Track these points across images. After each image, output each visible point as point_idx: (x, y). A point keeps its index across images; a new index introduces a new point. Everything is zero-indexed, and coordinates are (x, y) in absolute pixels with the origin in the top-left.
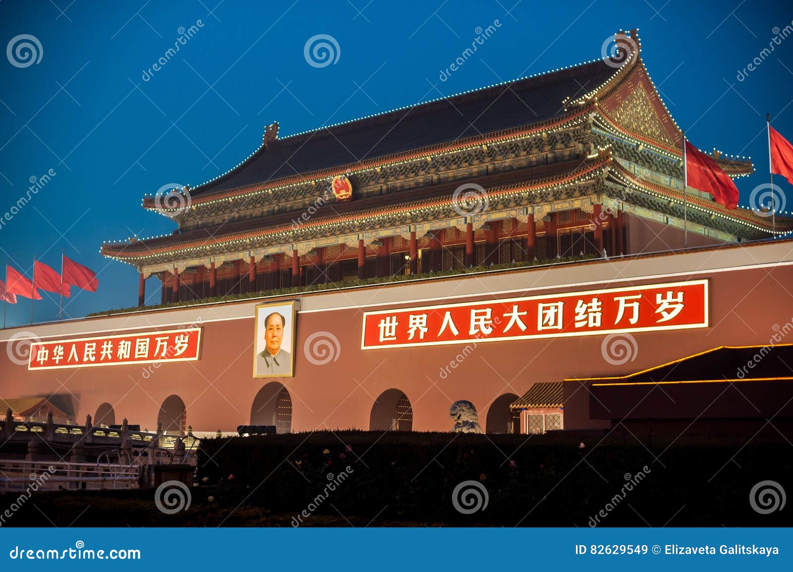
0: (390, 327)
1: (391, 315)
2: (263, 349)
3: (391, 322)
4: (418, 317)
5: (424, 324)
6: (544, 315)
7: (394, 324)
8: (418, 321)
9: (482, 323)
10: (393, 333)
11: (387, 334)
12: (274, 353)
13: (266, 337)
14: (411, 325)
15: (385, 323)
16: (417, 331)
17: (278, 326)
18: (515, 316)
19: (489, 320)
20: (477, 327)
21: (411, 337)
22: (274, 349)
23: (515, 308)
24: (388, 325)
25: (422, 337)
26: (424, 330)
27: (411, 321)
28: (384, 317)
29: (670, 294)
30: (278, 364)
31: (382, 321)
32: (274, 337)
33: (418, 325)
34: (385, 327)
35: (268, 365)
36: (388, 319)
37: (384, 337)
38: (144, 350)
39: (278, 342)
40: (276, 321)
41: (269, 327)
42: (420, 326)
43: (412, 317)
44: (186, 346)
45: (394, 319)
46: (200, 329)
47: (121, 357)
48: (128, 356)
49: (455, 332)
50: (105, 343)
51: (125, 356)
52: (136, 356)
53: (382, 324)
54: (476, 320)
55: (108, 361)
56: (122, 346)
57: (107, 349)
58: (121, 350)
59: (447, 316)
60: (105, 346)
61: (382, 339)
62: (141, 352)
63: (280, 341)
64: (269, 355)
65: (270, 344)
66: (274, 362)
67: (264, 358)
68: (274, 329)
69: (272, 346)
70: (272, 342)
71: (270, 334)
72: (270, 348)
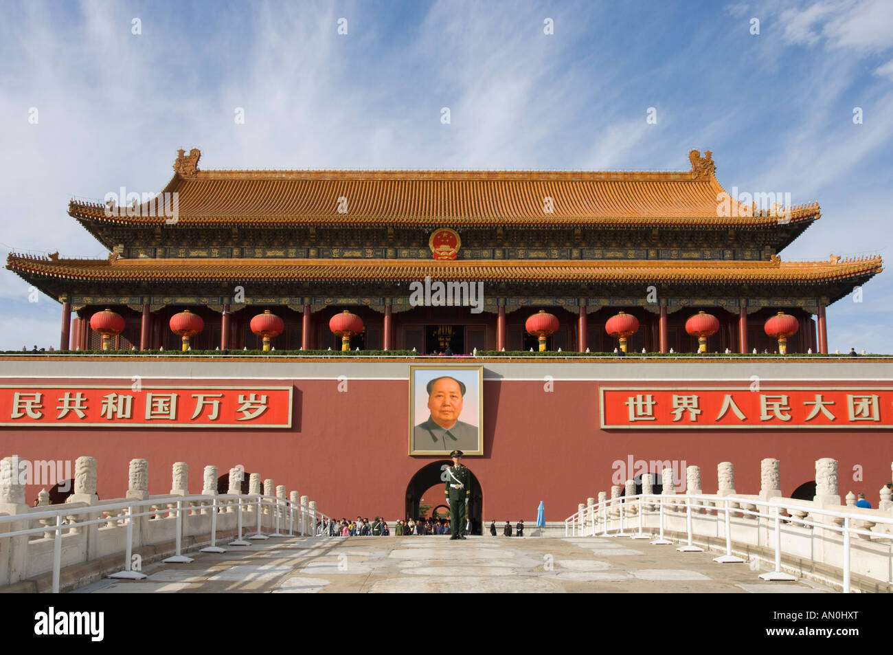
0: (644, 406)
1: (644, 393)
2: (426, 419)
3: (644, 400)
4: (685, 398)
5: (695, 405)
6: (856, 406)
7: (649, 403)
8: (685, 401)
9: (776, 409)
10: (649, 412)
11: (640, 412)
12: (447, 426)
13: (430, 405)
14: (675, 405)
15: (635, 400)
16: (685, 411)
17: (453, 392)
18: (818, 404)
19: (785, 406)
20: (770, 412)
21: (676, 419)
22: (447, 420)
23: (818, 397)
24: (640, 403)
25: (693, 418)
26: (694, 413)
27: (675, 401)
28: (634, 393)
30: (455, 439)
31: (631, 399)
32: (445, 406)
33: (685, 405)
34: (635, 405)
35: (435, 439)
36: (639, 396)
37: (635, 416)
38: (166, 409)
39: (453, 412)
40: (448, 388)
41: (434, 393)
42: (689, 407)
43: (675, 397)
44: (262, 408)
45: (649, 397)
46: (291, 389)
47: (109, 416)
48: (128, 415)
49: (741, 417)
50: (67, 395)
51: (120, 415)
52: (148, 416)
53: (631, 402)
54: (768, 406)
55: (77, 419)
56: (111, 401)
57: (71, 403)
58: (109, 407)
59: (728, 398)
60: (66, 398)
61: (632, 418)
62: (160, 411)
63: (456, 411)
64: (438, 427)
65: (437, 414)
66: (446, 436)
67: (427, 432)
68: (445, 396)
69: (444, 417)
70: (442, 412)
71: (438, 403)
72: (439, 419)
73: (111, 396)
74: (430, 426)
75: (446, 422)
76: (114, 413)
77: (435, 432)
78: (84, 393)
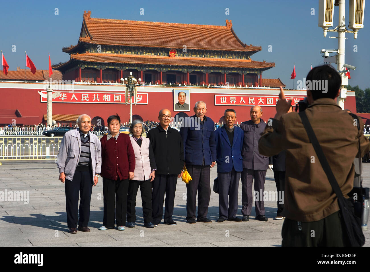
0: (224, 100)
1: (224, 96)
2: (178, 102)
3: (224, 98)
4: (233, 98)
5: (235, 100)
6: (268, 101)
7: (225, 99)
8: (233, 99)
9: (252, 101)
10: (225, 101)
11: (223, 101)
13: (179, 99)
16: (233, 101)
18: (261, 100)
19: (254, 100)
20: (251, 102)
21: (231, 103)
23: (261, 98)
24: (223, 99)
25: (235, 103)
26: (235, 101)
27: (231, 99)
28: (222, 97)
29: (297, 99)
30: (184, 107)
31: (222, 98)
32: (182, 99)
33: (233, 100)
35: (180, 107)
36: (223, 97)
37: (223, 102)
38: (119, 99)
40: (182, 94)
41: (179, 96)
43: (231, 98)
44: (141, 99)
45: (225, 97)
46: (147, 94)
47: (105, 100)
48: (110, 100)
49: (245, 103)
50: (95, 95)
51: (108, 100)
52: (115, 101)
53: (221, 99)
54: (250, 100)
55: (98, 101)
56: (105, 97)
57: (96, 97)
58: (105, 98)
59: (242, 98)
60: (95, 96)
61: (222, 103)
62: (117, 99)
63: (184, 100)
64: (180, 104)
65: (180, 101)
66: (182, 106)
67: (178, 105)
68: (182, 97)
69: (182, 102)
70: (181, 100)
71: (180, 98)
72: (180, 102)
73: (105, 95)
74: (178, 104)
75: (182, 103)
76: (107, 100)
77: (180, 105)
78: (99, 94)
